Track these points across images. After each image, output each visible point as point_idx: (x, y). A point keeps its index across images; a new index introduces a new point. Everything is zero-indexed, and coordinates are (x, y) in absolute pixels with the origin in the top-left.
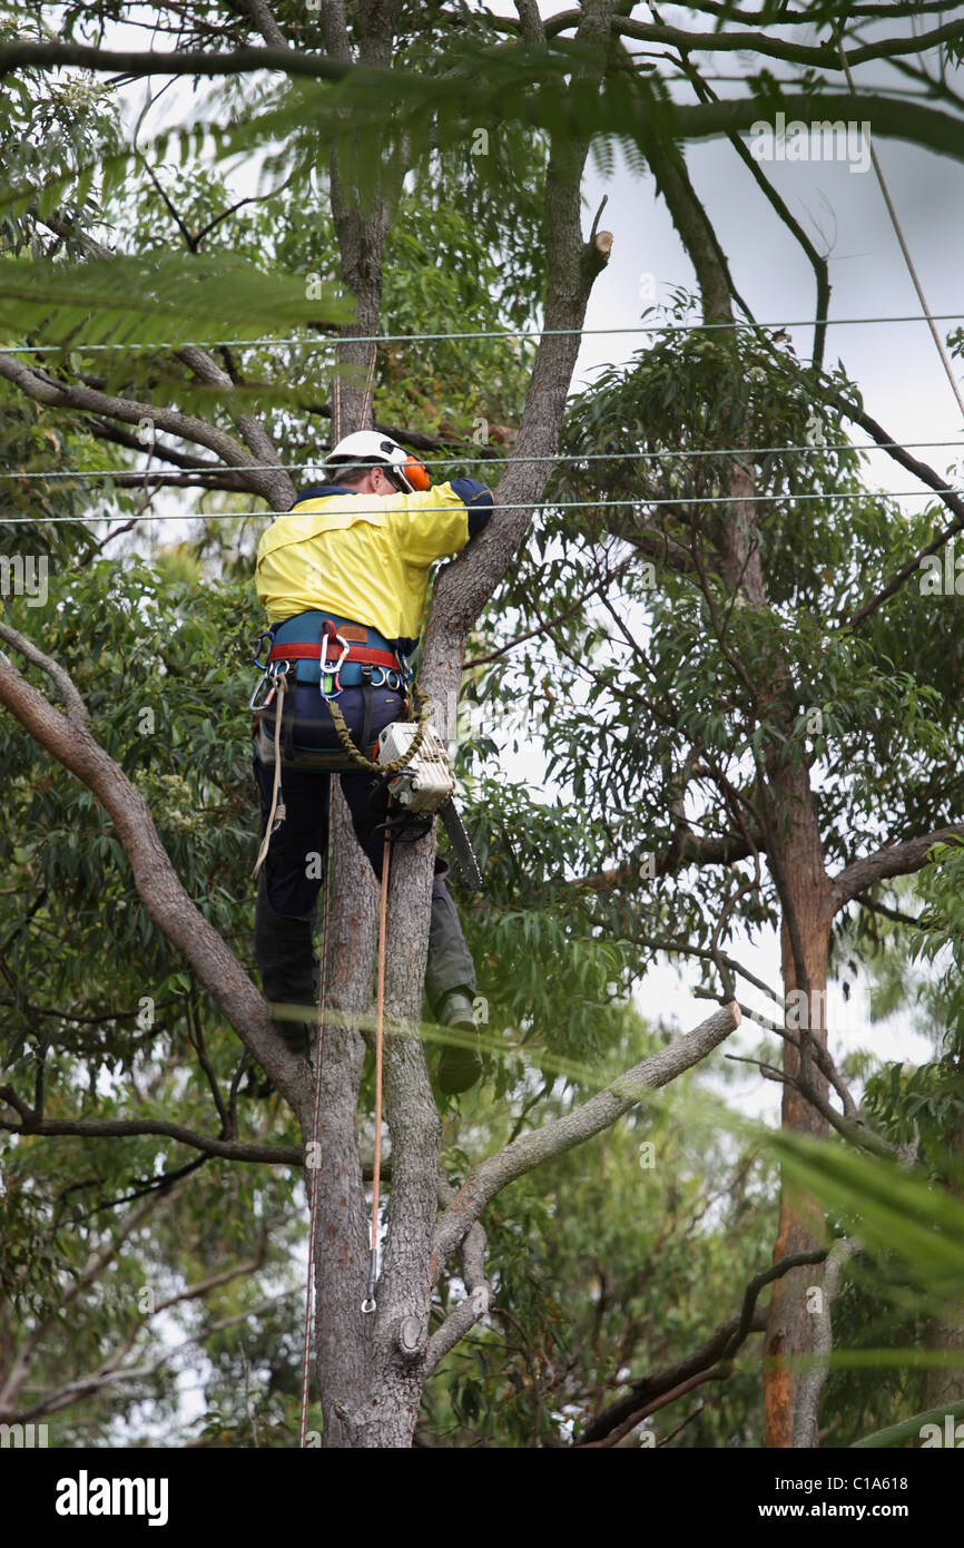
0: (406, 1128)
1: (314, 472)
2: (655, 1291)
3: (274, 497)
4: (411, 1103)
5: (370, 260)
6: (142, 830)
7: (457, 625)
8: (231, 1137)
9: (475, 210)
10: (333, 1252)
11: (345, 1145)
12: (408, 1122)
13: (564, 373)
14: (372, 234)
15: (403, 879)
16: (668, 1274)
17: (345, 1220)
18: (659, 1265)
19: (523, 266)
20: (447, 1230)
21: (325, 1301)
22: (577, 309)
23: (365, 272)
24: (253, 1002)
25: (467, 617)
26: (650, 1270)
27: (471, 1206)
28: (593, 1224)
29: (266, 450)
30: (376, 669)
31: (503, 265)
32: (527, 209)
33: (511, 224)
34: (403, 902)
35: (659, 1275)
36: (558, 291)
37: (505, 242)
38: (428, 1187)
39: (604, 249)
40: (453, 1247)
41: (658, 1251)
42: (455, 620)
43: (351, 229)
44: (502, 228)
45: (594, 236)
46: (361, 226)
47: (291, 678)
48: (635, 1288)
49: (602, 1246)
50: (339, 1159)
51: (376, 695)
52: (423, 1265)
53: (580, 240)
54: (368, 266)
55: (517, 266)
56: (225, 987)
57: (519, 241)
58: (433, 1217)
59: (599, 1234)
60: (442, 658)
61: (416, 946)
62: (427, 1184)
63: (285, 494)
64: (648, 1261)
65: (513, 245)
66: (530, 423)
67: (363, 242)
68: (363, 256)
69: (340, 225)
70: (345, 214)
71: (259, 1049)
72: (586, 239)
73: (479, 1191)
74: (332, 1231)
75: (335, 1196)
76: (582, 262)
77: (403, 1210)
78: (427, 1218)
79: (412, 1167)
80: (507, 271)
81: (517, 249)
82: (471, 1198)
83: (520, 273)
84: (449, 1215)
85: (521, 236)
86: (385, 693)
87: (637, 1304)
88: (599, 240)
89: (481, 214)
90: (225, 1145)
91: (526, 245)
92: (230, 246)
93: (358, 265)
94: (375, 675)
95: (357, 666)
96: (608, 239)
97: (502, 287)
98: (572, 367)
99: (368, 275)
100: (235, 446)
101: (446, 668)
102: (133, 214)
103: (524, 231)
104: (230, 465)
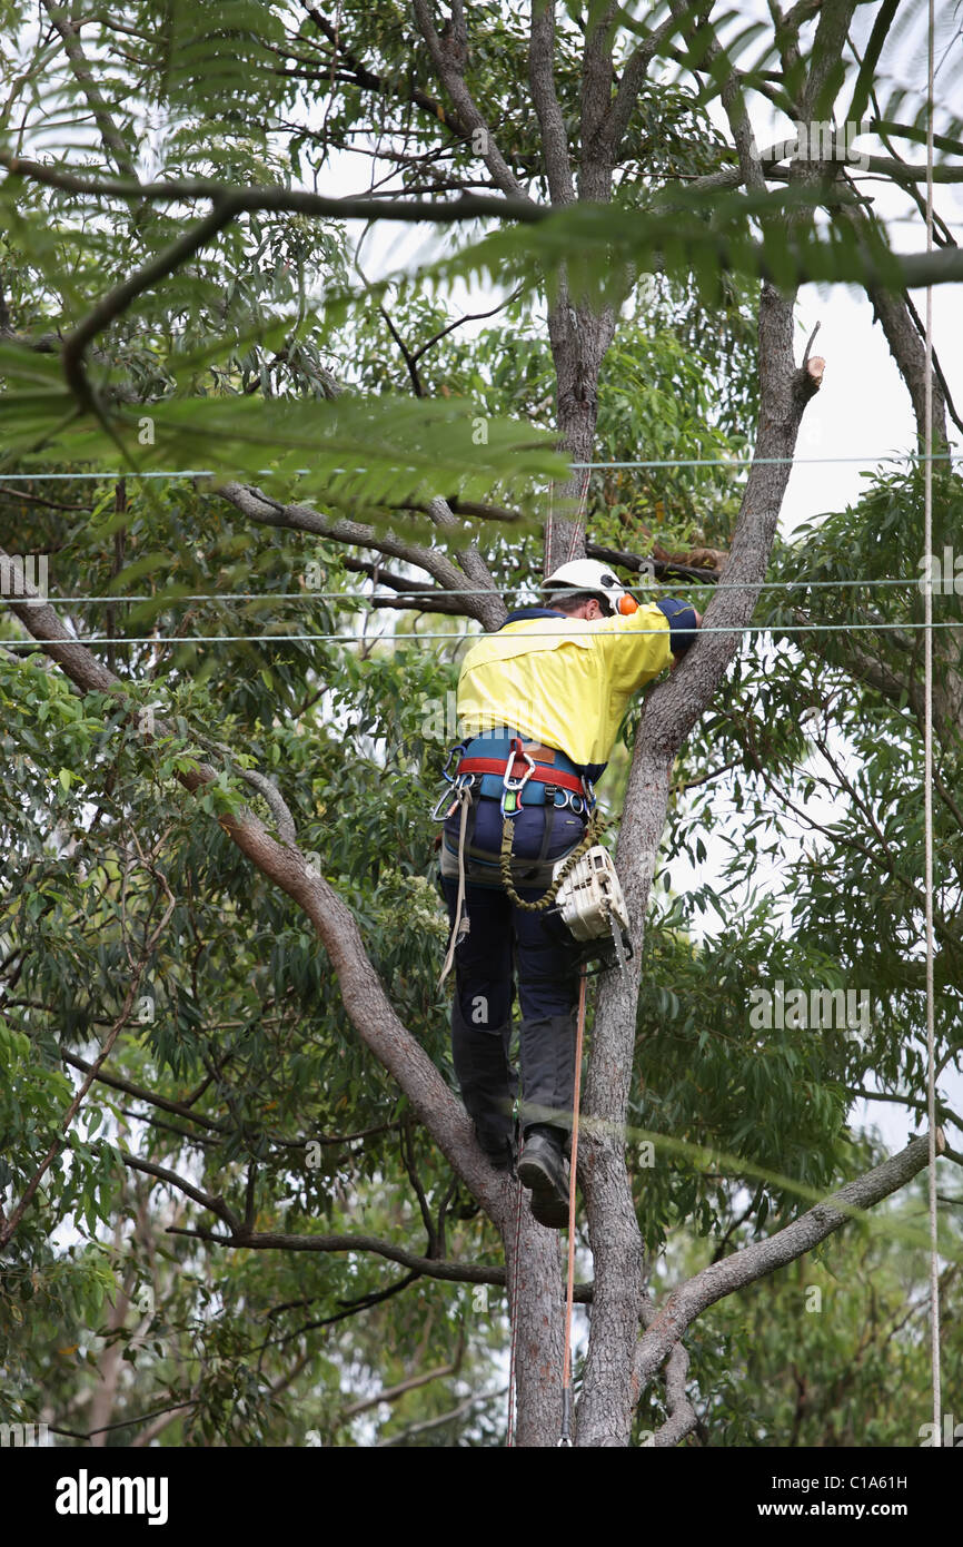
0: (608, 1247)
1: (527, 594)
2: (853, 1402)
3: (487, 618)
4: (612, 1222)
5: (586, 384)
6: (350, 946)
7: (665, 746)
8: (438, 1256)
9: (692, 337)
10: (535, 1370)
11: (547, 1264)
12: (610, 1241)
13: (775, 497)
14: (588, 358)
15: (608, 998)
16: (867, 1384)
17: (547, 1339)
18: (859, 1373)
19: (739, 391)
20: (648, 1351)
21: (526, 1420)
22: (789, 432)
23: (580, 395)
24: (458, 1120)
25: (674, 738)
26: (849, 1377)
27: (673, 1327)
28: (792, 1330)
29: (479, 571)
30: (560, 791)
31: (720, 391)
32: (742, 334)
33: (728, 349)
34: (607, 1022)
35: (858, 1382)
36: (770, 416)
37: (722, 368)
38: (630, 1307)
39: (816, 373)
40: (654, 1368)
41: (857, 1359)
42: (663, 741)
43: (568, 352)
44: (719, 354)
45: (806, 362)
46: (579, 348)
47: (475, 791)
48: (834, 1398)
49: (801, 1352)
50: (541, 1278)
51: (557, 815)
52: (623, 1385)
53: (791, 366)
54: (584, 389)
55: (734, 391)
56: (430, 1104)
57: (736, 367)
58: (634, 1337)
59: (799, 1340)
60: (649, 779)
61: (620, 1065)
62: (627, 1303)
63: (497, 615)
64: (848, 1370)
65: (729, 370)
66: (739, 546)
67: (580, 364)
68: (579, 379)
69: (556, 348)
70: (561, 338)
71: (463, 1167)
72: (799, 365)
73: (680, 1313)
74: (534, 1350)
75: (537, 1314)
76: (794, 387)
77: (604, 1330)
78: (628, 1339)
79: (615, 1287)
80: (724, 396)
81: (734, 375)
82: (673, 1319)
83: (738, 398)
84: (649, 1335)
85: (737, 361)
86: (566, 815)
87: (837, 1415)
88: (811, 366)
89: (698, 341)
90: (433, 1263)
91: (743, 371)
92: (448, 372)
93: (575, 388)
94: (558, 797)
95: (540, 787)
96: (820, 366)
97: (719, 412)
98: (782, 491)
99: (584, 397)
100: (450, 568)
101: (652, 789)
102: (352, 341)
103: (741, 357)
104: (446, 588)
